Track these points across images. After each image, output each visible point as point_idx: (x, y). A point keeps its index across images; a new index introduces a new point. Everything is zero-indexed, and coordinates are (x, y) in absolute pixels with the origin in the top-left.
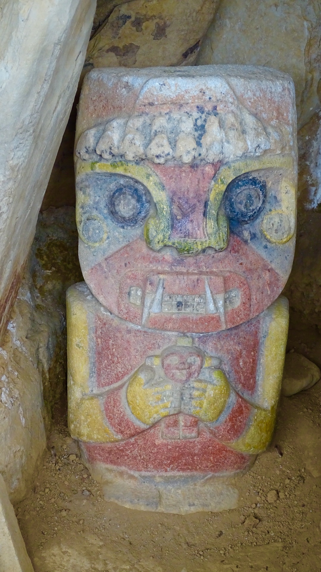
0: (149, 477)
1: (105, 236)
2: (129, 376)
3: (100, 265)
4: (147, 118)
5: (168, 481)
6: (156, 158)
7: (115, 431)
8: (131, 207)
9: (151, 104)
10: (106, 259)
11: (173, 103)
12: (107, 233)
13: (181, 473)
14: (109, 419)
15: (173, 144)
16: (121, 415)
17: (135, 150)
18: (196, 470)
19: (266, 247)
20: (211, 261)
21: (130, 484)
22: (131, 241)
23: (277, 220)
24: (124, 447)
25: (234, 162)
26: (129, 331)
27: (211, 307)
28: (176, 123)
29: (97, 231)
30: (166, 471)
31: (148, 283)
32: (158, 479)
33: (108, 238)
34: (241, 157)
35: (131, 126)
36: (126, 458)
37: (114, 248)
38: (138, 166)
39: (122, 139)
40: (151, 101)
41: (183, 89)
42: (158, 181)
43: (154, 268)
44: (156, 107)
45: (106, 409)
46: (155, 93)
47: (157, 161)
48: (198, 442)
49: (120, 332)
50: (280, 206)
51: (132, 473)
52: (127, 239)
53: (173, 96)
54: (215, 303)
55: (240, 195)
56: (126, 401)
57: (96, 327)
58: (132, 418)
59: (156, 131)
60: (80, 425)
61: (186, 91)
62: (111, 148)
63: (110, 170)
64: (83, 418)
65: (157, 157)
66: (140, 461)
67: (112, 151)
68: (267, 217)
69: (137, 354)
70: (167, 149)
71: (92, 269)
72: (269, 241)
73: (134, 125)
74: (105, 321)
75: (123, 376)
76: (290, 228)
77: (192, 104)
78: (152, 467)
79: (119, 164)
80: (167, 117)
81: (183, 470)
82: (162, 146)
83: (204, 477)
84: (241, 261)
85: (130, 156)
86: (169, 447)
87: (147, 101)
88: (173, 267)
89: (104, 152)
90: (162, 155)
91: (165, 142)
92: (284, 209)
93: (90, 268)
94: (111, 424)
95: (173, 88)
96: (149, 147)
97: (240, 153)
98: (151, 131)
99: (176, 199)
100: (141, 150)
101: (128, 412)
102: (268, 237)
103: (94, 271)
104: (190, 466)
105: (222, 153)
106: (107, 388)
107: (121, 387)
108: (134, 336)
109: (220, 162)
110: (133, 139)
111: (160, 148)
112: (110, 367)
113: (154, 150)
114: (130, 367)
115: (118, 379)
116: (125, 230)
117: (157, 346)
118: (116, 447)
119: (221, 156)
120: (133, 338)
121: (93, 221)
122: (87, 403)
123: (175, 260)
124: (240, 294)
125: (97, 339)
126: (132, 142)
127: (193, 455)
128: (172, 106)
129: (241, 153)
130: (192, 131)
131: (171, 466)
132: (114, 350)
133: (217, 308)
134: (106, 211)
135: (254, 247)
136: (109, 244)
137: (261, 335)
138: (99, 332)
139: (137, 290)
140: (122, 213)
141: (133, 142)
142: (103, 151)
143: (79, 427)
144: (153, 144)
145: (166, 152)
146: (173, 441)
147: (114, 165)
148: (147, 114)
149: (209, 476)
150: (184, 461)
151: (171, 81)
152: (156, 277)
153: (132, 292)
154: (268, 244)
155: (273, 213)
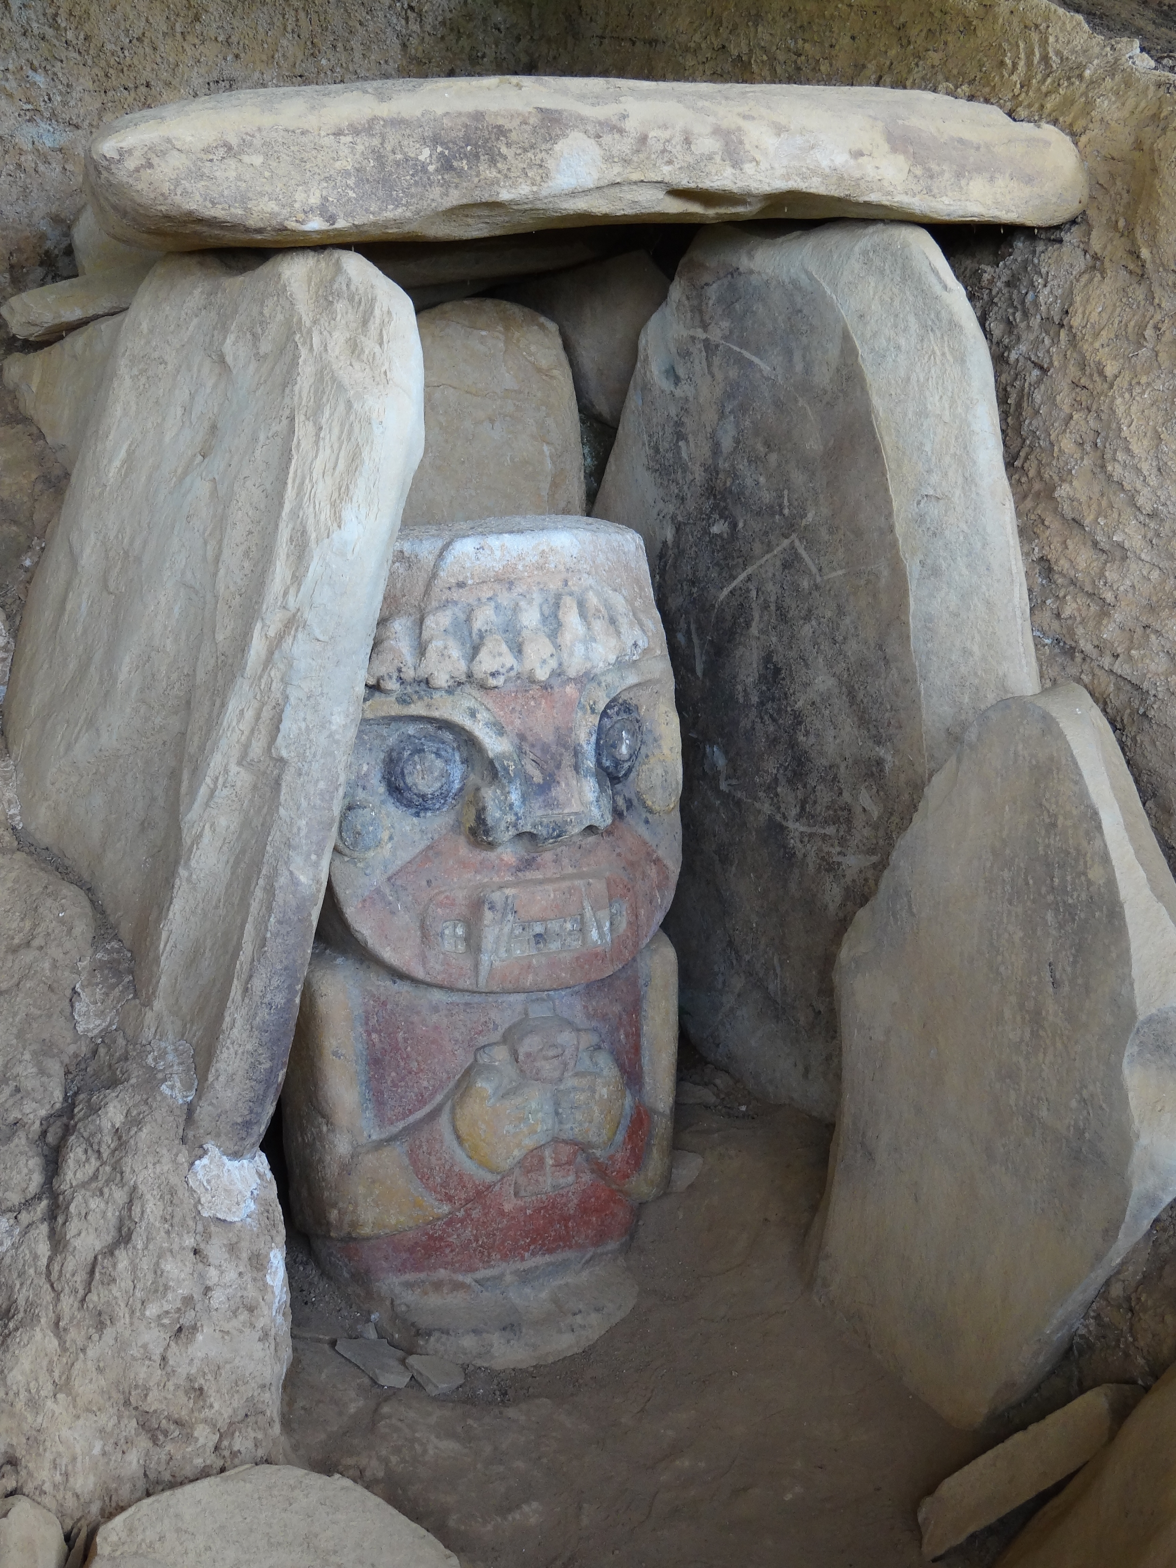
0: (494, 1278)
1: (385, 836)
2: (445, 1091)
3: (378, 891)
4: (456, 610)
5: (525, 1277)
6: (490, 678)
7: (436, 1199)
8: (436, 774)
9: (461, 585)
10: (389, 879)
11: (498, 580)
12: (388, 828)
13: (548, 1258)
14: (421, 1179)
15: (518, 649)
16: (447, 1167)
17: (450, 668)
18: (570, 1247)
19: (647, 822)
20: (578, 855)
21: (455, 1300)
22: (436, 837)
23: (660, 771)
24: (444, 1231)
25: (603, 674)
26: (435, 1009)
27: (594, 934)
28: (509, 613)
29: (371, 828)
30: (523, 1259)
31: (486, 906)
32: (508, 1278)
33: (391, 838)
34: (614, 665)
35: (434, 626)
36: (447, 1251)
37: (404, 856)
38: (451, 698)
39: (421, 650)
40: (461, 579)
41: (515, 554)
42: (492, 719)
43: (486, 880)
44: (471, 589)
45: (414, 1162)
46: (468, 565)
47: (492, 682)
48: (573, 1193)
49: (418, 1013)
50: (659, 747)
51: (460, 1278)
52: (430, 836)
53: (498, 567)
54: (600, 928)
55: (611, 732)
56: (453, 1137)
57: (366, 1012)
58: (469, 1166)
59: (480, 630)
60: (356, 1205)
61: (520, 558)
62: (400, 670)
63: (396, 710)
64: (361, 1190)
65: (493, 675)
66: (475, 1250)
67: (402, 675)
68: (645, 767)
69: (456, 1047)
70: (509, 660)
71: (365, 901)
72: (651, 811)
73: (437, 624)
74: (383, 998)
75: (433, 1095)
76: (677, 783)
77: (529, 580)
78: (499, 1256)
79: (415, 697)
80: (493, 604)
81: (550, 1251)
82: (500, 654)
83: (582, 1258)
84: (618, 850)
85: (441, 680)
86: (529, 1212)
87: (453, 581)
88: (519, 874)
89: (386, 677)
90: (501, 670)
91: (504, 648)
92: (666, 751)
93: (360, 899)
94: (427, 1187)
95: (498, 554)
96: (477, 659)
97: (612, 658)
98: (471, 633)
99: (526, 748)
100: (463, 666)
101: (460, 1155)
102: (649, 803)
103: (367, 904)
104: (564, 1241)
105: (588, 658)
106: (401, 1125)
107: (433, 1115)
108: (446, 1016)
109: (587, 674)
110: (445, 648)
111: (497, 658)
112: (403, 1084)
113: (486, 663)
114: (445, 1075)
115: (422, 1101)
116: (422, 820)
117: (492, 1026)
118: (427, 1234)
119: (588, 665)
120: (445, 1020)
121: (360, 811)
122: (369, 1161)
123: (521, 860)
124: (624, 907)
125: (369, 1035)
126: (443, 655)
127: (565, 1219)
128: (497, 586)
129: (615, 657)
130: (540, 626)
131: (532, 1247)
132: (409, 1049)
133: (601, 935)
134: (382, 789)
135: (632, 822)
136: (394, 850)
137: (641, 982)
138: (373, 1021)
139: (455, 927)
140: (420, 787)
141: (446, 652)
142: (382, 677)
143: (354, 1212)
144: (483, 655)
145: (508, 665)
146: (534, 1198)
147: (403, 701)
148: (456, 603)
149: (588, 1256)
150: (553, 1234)
151: (494, 541)
152: (498, 893)
153: (447, 932)
154: (649, 816)
155: (652, 760)
